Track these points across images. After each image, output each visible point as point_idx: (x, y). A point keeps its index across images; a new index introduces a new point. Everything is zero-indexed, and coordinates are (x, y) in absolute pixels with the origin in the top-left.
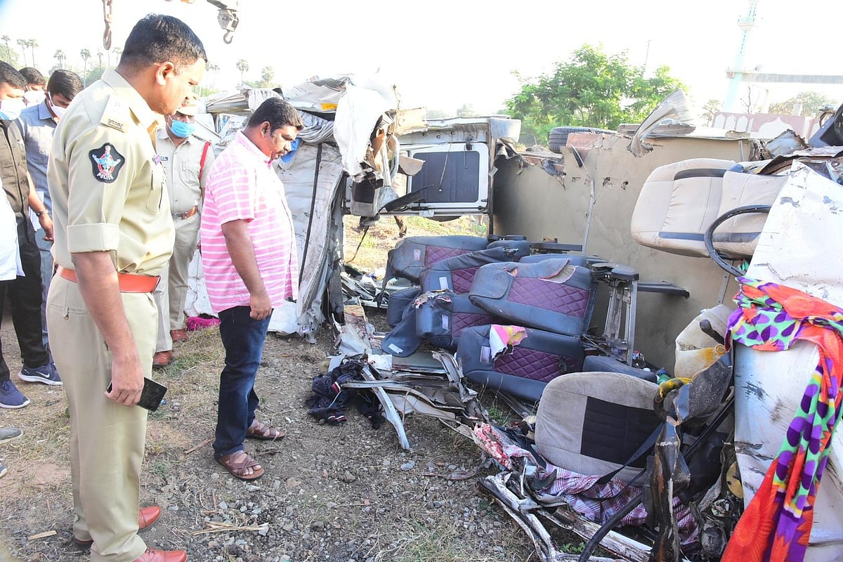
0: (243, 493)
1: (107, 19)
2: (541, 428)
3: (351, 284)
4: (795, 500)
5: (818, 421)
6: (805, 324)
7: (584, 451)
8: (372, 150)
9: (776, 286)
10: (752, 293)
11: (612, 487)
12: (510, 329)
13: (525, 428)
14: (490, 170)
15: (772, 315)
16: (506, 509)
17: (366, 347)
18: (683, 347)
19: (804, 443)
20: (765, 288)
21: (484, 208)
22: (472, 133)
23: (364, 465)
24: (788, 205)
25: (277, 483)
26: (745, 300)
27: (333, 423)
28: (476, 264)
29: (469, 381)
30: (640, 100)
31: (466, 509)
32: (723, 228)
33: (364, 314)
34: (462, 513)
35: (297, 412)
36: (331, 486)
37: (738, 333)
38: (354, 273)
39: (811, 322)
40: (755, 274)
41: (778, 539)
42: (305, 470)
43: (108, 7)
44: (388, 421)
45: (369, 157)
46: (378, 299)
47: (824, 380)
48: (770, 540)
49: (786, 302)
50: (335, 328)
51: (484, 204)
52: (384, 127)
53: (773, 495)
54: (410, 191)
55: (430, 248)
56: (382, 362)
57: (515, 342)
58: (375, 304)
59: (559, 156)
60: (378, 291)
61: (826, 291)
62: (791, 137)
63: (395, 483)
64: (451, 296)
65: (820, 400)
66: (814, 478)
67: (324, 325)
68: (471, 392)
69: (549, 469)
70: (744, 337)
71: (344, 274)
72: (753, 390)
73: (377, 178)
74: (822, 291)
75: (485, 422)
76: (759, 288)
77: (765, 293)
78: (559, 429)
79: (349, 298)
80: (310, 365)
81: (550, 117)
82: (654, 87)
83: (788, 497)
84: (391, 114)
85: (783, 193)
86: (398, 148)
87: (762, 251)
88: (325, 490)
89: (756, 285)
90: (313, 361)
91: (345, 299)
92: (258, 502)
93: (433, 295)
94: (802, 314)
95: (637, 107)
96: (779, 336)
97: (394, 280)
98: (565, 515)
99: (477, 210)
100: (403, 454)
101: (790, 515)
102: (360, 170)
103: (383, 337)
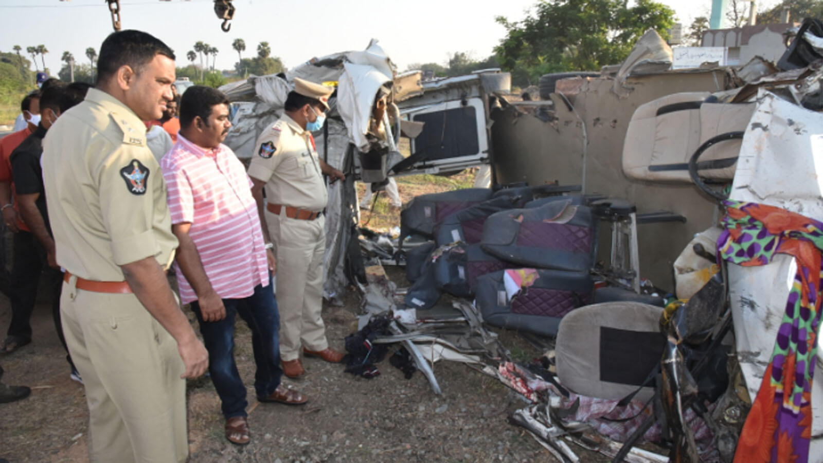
0: (295, 450)
1: (117, 26)
2: (560, 360)
3: (369, 245)
4: (792, 399)
5: (802, 324)
6: (783, 238)
7: (604, 378)
8: (374, 121)
9: (757, 206)
10: (736, 214)
11: (632, 408)
12: (522, 272)
13: (546, 362)
14: (487, 122)
15: (754, 233)
16: (537, 439)
17: (390, 304)
18: (681, 271)
19: (793, 346)
20: (747, 209)
21: (486, 159)
22: (465, 89)
23: (401, 413)
24: (759, 130)
25: (325, 437)
26: (730, 221)
27: (369, 377)
28: (483, 214)
29: (488, 325)
30: (626, 30)
31: (500, 443)
32: (705, 156)
33: (384, 273)
34: (497, 446)
35: (335, 372)
36: (373, 435)
37: (728, 252)
38: (370, 235)
39: (787, 236)
40: (738, 196)
41: (782, 435)
42: (348, 423)
43: (116, 16)
44: (419, 370)
45: (373, 128)
46: (396, 256)
47: (803, 287)
48: (775, 437)
49: (766, 220)
50: (359, 289)
51: (485, 156)
52: (384, 99)
53: (772, 396)
54: (414, 151)
55: (439, 204)
56: (407, 316)
57: (528, 283)
58: (393, 263)
59: (549, 103)
60: (395, 250)
61: (801, 205)
62: (759, 63)
63: (432, 427)
64: (464, 247)
65: (802, 305)
66: (807, 376)
67: (348, 287)
68: (493, 334)
69: (573, 398)
70: (733, 255)
71: (361, 237)
72: (746, 303)
73: (383, 147)
74: (797, 206)
75: (509, 361)
76: (742, 209)
77: (747, 213)
78: (578, 359)
79: (369, 259)
80: (340, 326)
81: (540, 58)
82: (638, 15)
83: (785, 396)
84: (388, 85)
85: (754, 120)
86: (398, 112)
87: (741, 175)
88: (368, 439)
89: (739, 206)
90: (342, 322)
91: (365, 261)
92: (309, 456)
93: (447, 249)
94: (780, 229)
95: (624, 37)
96: (762, 252)
97: (409, 238)
98: (592, 437)
99: (479, 162)
100: (436, 399)
101: (789, 412)
102: (366, 142)
103: (405, 292)
